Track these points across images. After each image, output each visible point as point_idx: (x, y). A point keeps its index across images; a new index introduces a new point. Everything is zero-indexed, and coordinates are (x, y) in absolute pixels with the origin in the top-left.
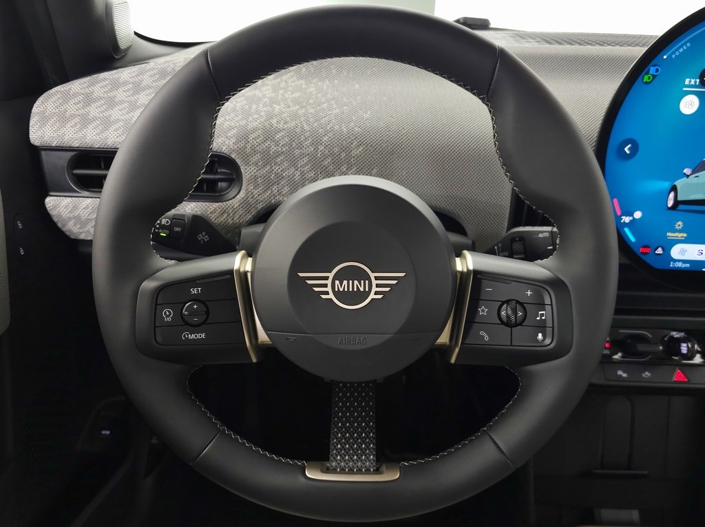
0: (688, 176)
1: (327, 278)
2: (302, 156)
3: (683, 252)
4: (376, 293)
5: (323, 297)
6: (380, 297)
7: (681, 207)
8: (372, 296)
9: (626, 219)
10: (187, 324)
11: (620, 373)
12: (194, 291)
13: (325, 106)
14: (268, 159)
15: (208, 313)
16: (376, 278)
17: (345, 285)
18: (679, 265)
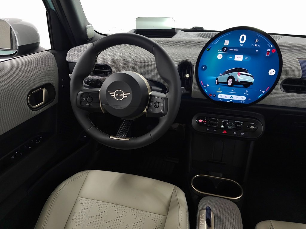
0: (221, 76)
1: (114, 93)
2: (126, 66)
3: (221, 96)
4: (124, 97)
5: (113, 97)
6: (125, 98)
7: (219, 84)
8: (123, 98)
9: (205, 87)
10: (88, 102)
11: (208, 129)
12: (90, 95)
13: (133, 54)
14: (118, 67)
15: (92, 100)
16: (124, 94)
17: (118, 95)
18: (220, 100)
